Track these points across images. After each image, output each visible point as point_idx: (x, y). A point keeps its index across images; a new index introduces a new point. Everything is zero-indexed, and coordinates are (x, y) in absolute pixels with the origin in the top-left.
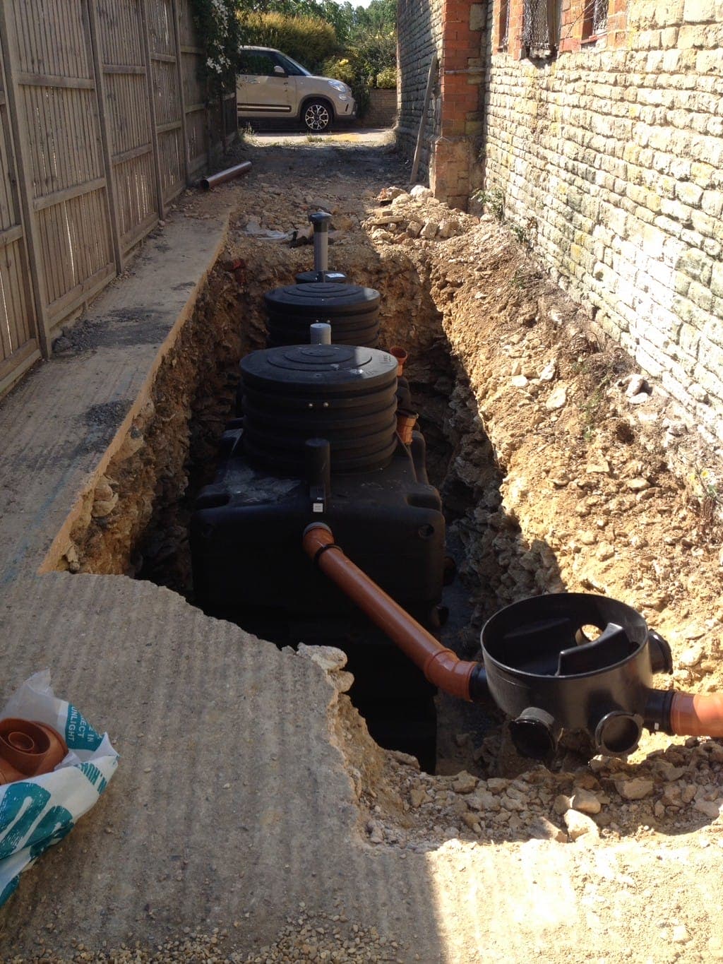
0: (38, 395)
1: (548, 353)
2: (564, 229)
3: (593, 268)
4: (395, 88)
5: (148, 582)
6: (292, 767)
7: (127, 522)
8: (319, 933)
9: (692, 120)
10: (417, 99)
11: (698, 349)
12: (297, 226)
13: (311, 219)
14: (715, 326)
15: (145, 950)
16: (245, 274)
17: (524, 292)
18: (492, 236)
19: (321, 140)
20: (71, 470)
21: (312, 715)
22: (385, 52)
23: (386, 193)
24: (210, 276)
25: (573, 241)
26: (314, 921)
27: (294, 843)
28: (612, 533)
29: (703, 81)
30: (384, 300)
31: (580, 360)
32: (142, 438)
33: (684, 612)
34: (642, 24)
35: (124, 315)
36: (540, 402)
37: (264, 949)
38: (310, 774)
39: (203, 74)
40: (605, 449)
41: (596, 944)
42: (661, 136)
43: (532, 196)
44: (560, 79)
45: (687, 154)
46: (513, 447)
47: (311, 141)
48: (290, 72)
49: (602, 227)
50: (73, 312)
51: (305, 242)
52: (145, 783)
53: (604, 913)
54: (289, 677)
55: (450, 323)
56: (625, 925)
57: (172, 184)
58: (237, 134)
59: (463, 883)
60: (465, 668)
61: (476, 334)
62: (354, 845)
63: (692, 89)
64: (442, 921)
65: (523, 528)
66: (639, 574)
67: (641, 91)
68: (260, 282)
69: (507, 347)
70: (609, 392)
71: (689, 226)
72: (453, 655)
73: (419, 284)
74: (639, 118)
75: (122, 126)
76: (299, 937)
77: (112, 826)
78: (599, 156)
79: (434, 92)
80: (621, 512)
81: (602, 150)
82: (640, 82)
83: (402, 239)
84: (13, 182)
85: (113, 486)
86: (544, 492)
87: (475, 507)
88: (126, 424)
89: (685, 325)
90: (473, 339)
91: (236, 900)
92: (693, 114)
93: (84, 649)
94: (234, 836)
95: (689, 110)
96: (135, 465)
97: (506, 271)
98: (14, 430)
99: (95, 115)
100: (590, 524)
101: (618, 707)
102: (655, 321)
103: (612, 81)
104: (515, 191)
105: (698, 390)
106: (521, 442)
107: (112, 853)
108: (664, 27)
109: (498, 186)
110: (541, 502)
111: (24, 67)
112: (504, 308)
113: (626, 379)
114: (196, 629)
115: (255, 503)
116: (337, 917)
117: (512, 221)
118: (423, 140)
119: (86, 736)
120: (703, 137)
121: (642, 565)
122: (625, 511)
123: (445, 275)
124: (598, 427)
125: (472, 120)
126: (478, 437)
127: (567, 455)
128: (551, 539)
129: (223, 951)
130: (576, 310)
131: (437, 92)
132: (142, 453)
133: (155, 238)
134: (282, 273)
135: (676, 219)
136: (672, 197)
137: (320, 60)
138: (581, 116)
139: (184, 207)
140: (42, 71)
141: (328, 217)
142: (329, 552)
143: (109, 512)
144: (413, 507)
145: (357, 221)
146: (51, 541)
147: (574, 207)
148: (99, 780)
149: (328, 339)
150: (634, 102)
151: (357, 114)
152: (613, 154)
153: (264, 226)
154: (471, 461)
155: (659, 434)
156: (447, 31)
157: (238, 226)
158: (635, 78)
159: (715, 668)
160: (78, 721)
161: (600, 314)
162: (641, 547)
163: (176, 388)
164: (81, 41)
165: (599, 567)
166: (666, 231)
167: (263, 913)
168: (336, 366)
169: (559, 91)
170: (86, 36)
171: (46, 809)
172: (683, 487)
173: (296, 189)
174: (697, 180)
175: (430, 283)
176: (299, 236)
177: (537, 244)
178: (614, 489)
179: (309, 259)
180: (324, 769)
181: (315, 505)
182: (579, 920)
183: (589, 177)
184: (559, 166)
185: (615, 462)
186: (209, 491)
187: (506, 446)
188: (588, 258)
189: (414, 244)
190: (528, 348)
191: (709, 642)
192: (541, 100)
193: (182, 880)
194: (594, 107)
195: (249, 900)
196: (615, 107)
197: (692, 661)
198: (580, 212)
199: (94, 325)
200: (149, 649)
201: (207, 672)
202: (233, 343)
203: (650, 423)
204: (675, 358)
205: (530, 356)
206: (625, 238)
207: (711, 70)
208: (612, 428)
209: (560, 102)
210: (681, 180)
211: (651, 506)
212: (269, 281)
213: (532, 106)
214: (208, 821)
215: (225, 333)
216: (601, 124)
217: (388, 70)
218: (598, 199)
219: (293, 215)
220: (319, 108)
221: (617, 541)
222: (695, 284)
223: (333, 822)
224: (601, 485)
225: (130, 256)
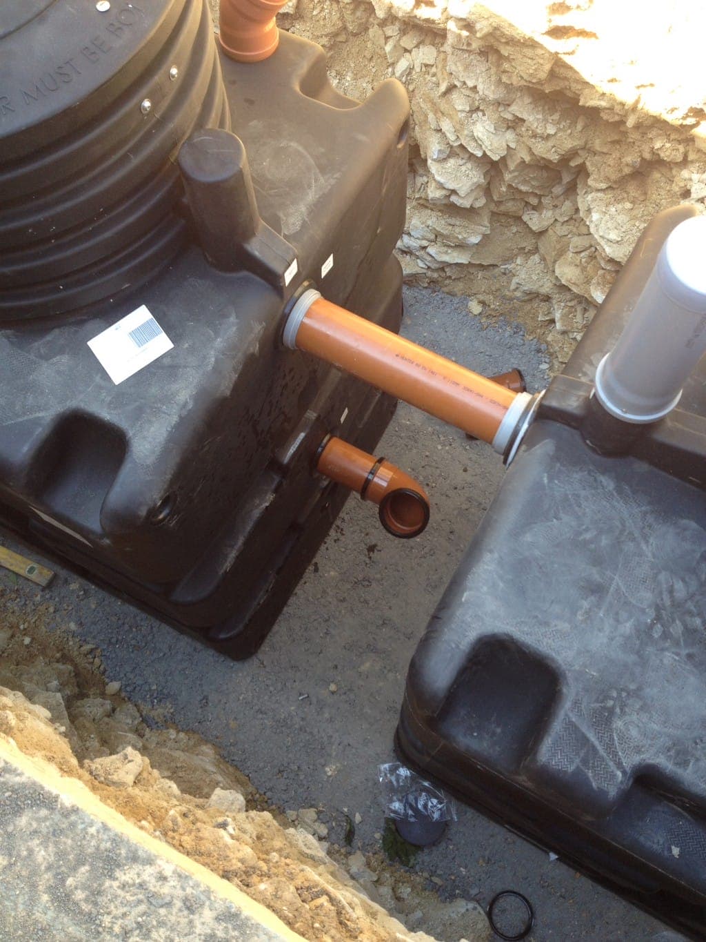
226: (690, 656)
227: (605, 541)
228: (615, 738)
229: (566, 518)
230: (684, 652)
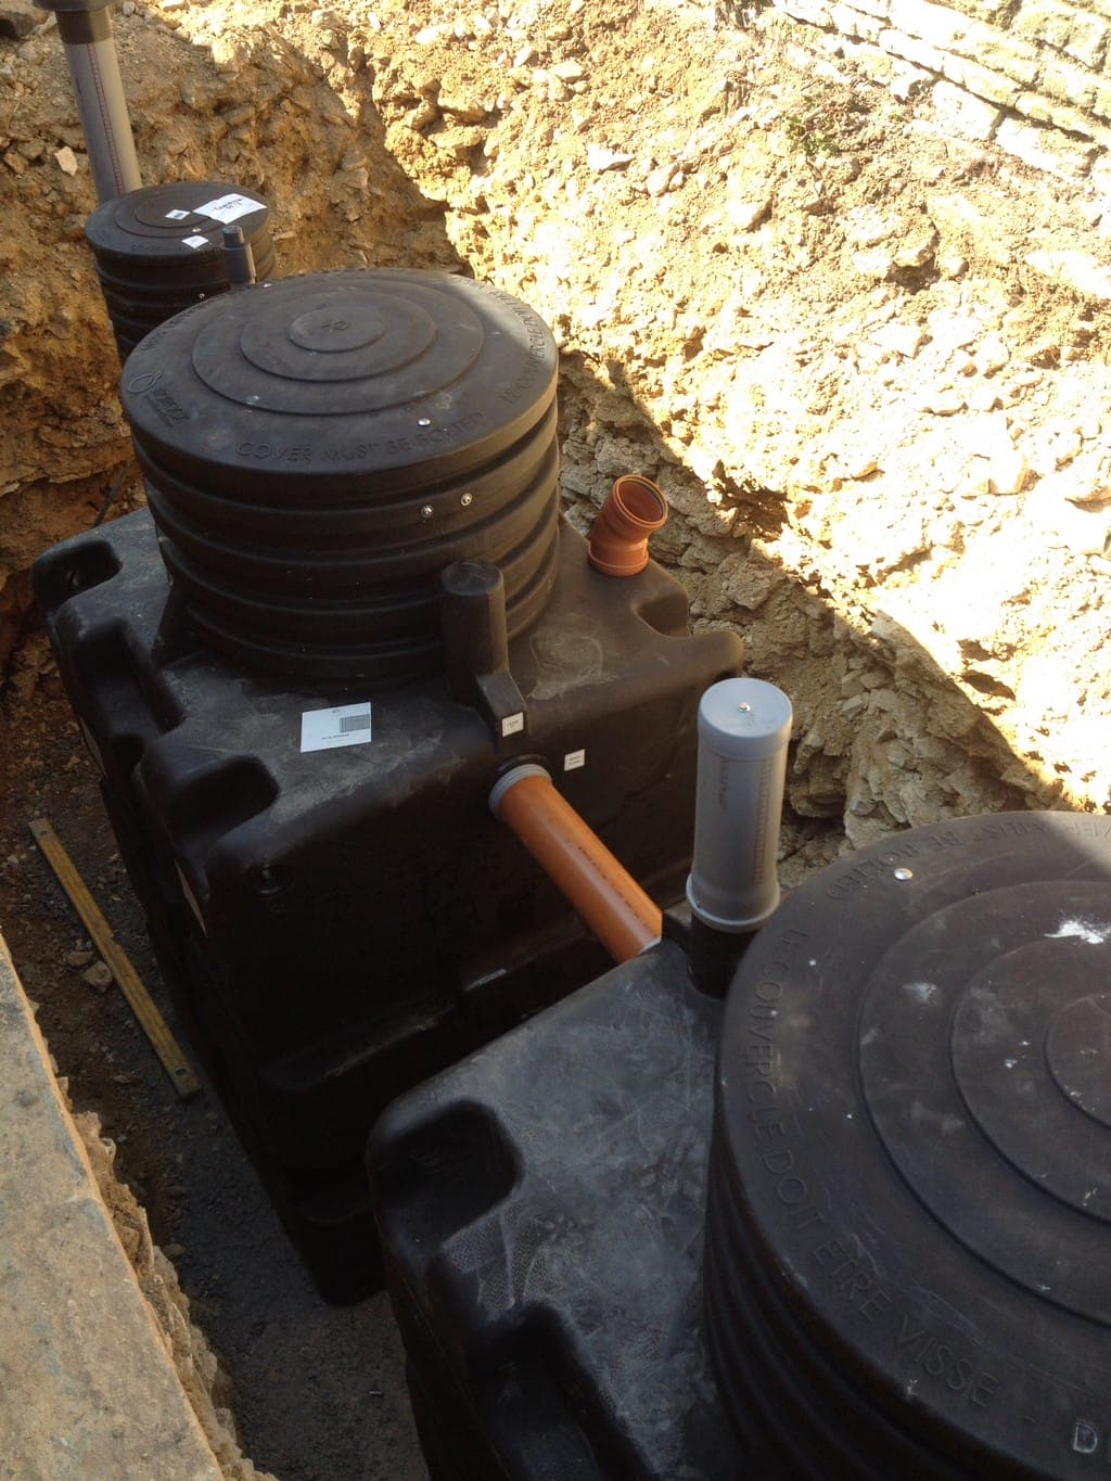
226: (666, 1221)
227: (650, 1069)
228: (533, 1264)
229: (625, 1031)
230: (663, 1214)
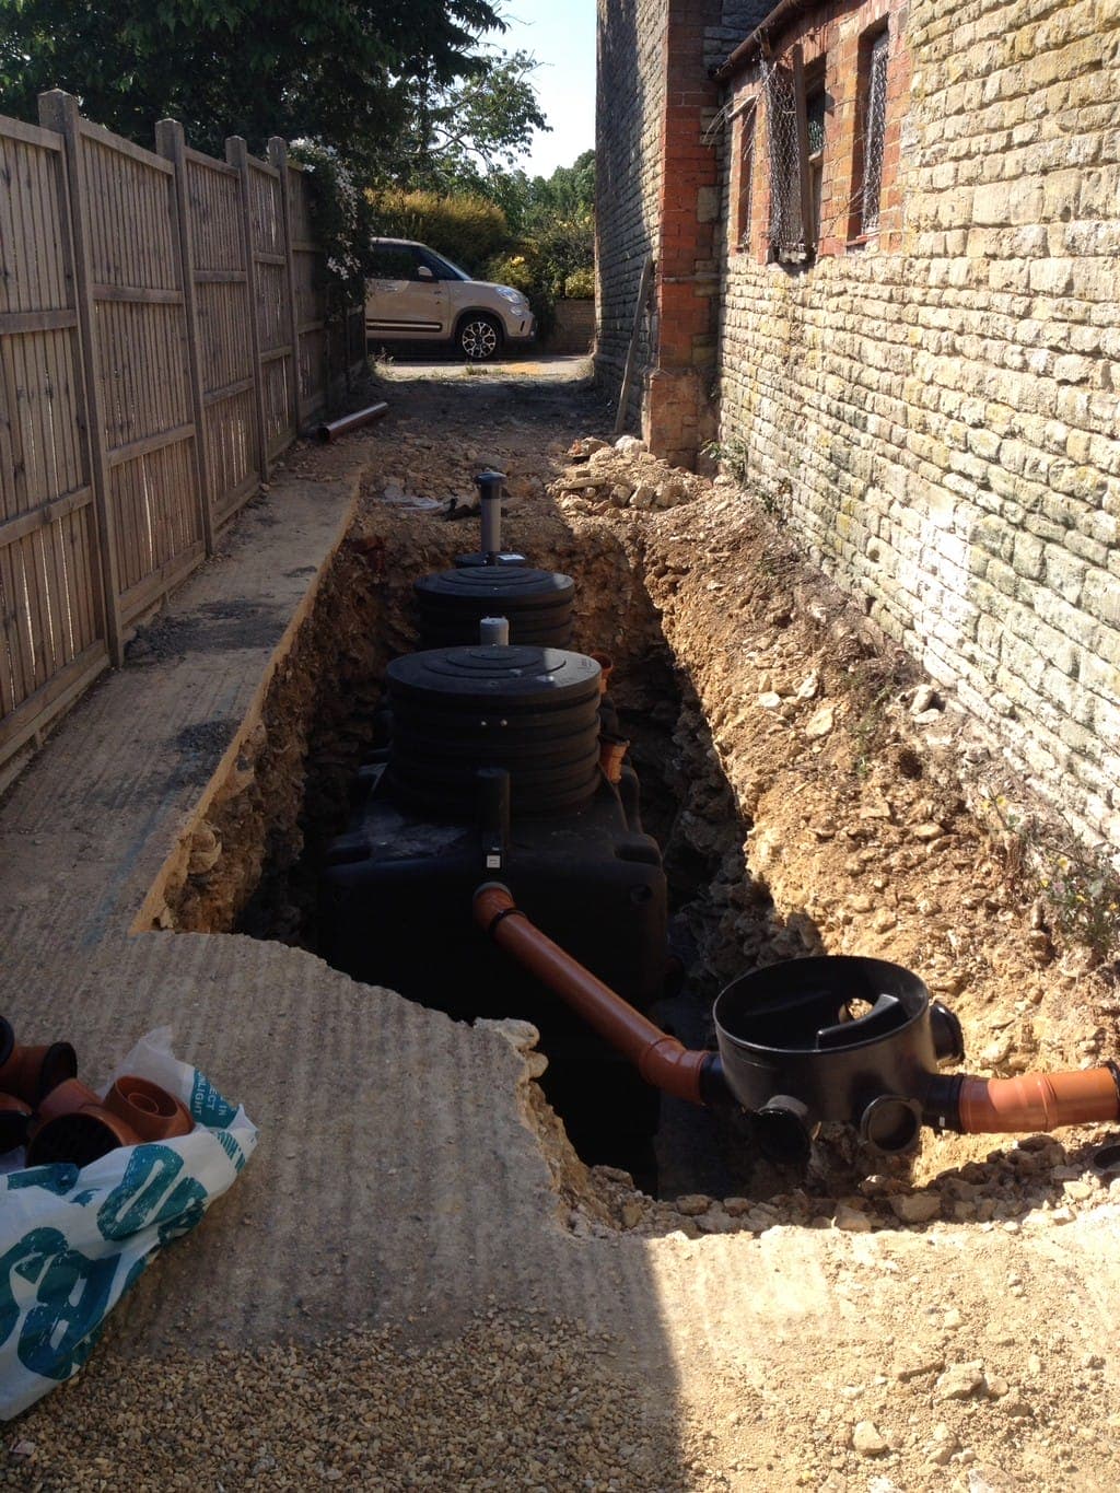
0: (109, 714)
1: (808, 663)
2: (827, 493)
3: (866, 545)
4: (592, 298)
5: (277, 943)
6: (474, 1151)
7: (230, 886)
8: (513, 1327)
9: (986, 349)
10: (624, 316)
11: (1000, 646)
12: (456, 491)
13: (477, 481)
14: (1020, 615)
15: (301, 1346)
16: (383, 557)
17: (774, 579)
18: (730, 505)
19: (485, 372)
20: (163, 808)
21: (497, 1092)
22: (577, 246)
23: (579, 446)
24: (335, 560)
25: (839, 509)
26: (508, 1315)
27: (480, 1233)
28: (893, 897)
29: (997, 299)
30: (580, 592)
31: (851, 669)
32: (252, 770)
33: (988, 994)
34: (923, 224)
35: (218, 610)
36: (798, 728)
37: (447, 1345)
38: (497, 1158)
39: (321, 281)
40: (885, 787)
41: (851, 1332)
42: (950, 368)
43: (784, 449)
44: (819, 291)
45: (981, 392)
46: (761, 789)
47: (471, 373)
48: (441, 275)
49: (877, 489)
50: (150, 607)
51: (466, 512)
52: (289, 1171)
53: (861, 1301)
54: (465, 1051)
55: (672, 623)
56: (887, 1312)
57: (277, 432)
58: (366, 363)
59: (689, 1271)
60: (692, 1059)
61: (710, 638)
62: (553, 1234)
63: (985, 309)
64: (664, 1312)
65: (775, 898)
66: (929, 948)
67: (923, 310)
68: (405, 568)
69: (752, 654)
70: (889, 710)
71: (985, 486)
72: (677, 1044)
73: (629, 569)
74: (921, 345)
75: (215, 353)
76: (489, 1331)
77: (250, 1217)
78: (871, 395)
79: (649, 307)
80: (906, 869)
81: (875, 387)
82: (921, 299)
83: (603, 509)
84: (82, 429)
85: (216, 834)
86: (803, 846)
87: (710, 882)
88: (232, 751)
89: (984, 615)
90: (705, 644)
91: (409, 1295)
92: (988, 341)
93: (198, 1022)
94: (404, 1226)
95: (983, 336)
96: (241, 807)
97: (750, 552)
98: (80, 759)
99: (183, 339)
100: (865, 885)
101: (890, 1092)
102: (946, 613)
103: (886, 295)
104: (761, 441)
105: (1001, 700)
106: (771, 780)
107: (251, 1247)
108: (949, 229)
109: (737, 436)
110: (800, 861)
111: (99, 278)
112: (747, 602)
113: (911, 691)
114: (343, 997)
115: (407, 857)
116: (535, 1309)
117: (758, 484)
118: (632, 373)
119: (217, 1107)
120: (999, 370)
121: (932, 936)
122: (912, 867)
123: (664, 558)
124: (877, 758)
125: (701, 345)
126: (713, 782)
127: (834, 796)
128: (813, 908)
129: (397, 1347)
130: (845, 603)
131: (652, 306)
132: (250, 791)
133: (257, 508)
134: (435, 556)
135: (968, 477)
136: (963, 448)
137: (484, 257)
138: (848, 342)
139: (296, 465)
140: (119, 282)
141: (501, 478)
142: (509, 919)
143: (210, 866)
144: (623, 862)
145: (540, 484)
146: (145, 894)
147: (840, 463)
148: (237, 1155)
149: (504, 639)
150: (915, 325)
151: (536, 334)
152: (889, 392)
153: (409, 491)
154: (704, 817)
155: (954, 762)
156: (666, 225)
157: (372, 491)
158: (916, 293)
159: (1026, 1065)
160: (206, 1088)
161: (876, 606)
162: (931, 914)
163: (290, 711)
164: (166, 241)
165: (876, 941)
166: (957, 493)
167: (444, 1307)
168: (518, 672)
169: (818, 308)
170: (174, 237)
171: (179, 1179)
172: (986, 832)
173: (454, 440)
174: (995, 427)
175: (644, 570)
176: (459, 505)
177: (791, 515)
178: (896, 839)
179: (474, 536)
180: (515, 1152)
181: (489, 858)
182: (830, 1310)
183: (859, 423)
184: (819, 409)
185: (897, 803)
186: (343, 844)
187: (751, 787)
188: (859, 532)
189: (620, 516)
190: (780, 655)
191: (1019, 1029)
192: (794, 320)
193: (342, 1274)
194: (865, 329)
195: (425, 1295)
196: (890, 330)
197: (997, 1055)
198: (847, 470)
199: (179, 623)
200: (283, 1021)
201: (360, 1045)
202: (365, 654)
203: (942, 747)
204: (972, 660)
205: (783, 667)
206: (906, 504)
207: (1007, 286)
208: (894, 757)
209: (820, 322)
210: (975, 426)
211: (945, 860)
212: (415, 567)
213: (782, 328)
214: (370, 1210)
215: (354, 638)
216: (873, 352)
217: (581, 272)
218: (870, 453)
219: (450, 476)
220: (482, 326)
221: (901, 906)
222: (995, 562)
223: (528, 1209)
224: (879, 834)
225: (223, 532)
